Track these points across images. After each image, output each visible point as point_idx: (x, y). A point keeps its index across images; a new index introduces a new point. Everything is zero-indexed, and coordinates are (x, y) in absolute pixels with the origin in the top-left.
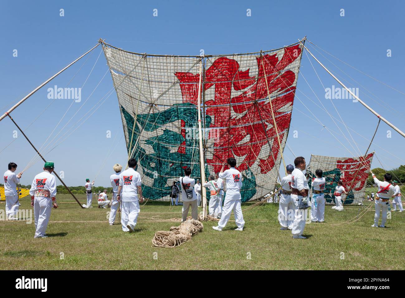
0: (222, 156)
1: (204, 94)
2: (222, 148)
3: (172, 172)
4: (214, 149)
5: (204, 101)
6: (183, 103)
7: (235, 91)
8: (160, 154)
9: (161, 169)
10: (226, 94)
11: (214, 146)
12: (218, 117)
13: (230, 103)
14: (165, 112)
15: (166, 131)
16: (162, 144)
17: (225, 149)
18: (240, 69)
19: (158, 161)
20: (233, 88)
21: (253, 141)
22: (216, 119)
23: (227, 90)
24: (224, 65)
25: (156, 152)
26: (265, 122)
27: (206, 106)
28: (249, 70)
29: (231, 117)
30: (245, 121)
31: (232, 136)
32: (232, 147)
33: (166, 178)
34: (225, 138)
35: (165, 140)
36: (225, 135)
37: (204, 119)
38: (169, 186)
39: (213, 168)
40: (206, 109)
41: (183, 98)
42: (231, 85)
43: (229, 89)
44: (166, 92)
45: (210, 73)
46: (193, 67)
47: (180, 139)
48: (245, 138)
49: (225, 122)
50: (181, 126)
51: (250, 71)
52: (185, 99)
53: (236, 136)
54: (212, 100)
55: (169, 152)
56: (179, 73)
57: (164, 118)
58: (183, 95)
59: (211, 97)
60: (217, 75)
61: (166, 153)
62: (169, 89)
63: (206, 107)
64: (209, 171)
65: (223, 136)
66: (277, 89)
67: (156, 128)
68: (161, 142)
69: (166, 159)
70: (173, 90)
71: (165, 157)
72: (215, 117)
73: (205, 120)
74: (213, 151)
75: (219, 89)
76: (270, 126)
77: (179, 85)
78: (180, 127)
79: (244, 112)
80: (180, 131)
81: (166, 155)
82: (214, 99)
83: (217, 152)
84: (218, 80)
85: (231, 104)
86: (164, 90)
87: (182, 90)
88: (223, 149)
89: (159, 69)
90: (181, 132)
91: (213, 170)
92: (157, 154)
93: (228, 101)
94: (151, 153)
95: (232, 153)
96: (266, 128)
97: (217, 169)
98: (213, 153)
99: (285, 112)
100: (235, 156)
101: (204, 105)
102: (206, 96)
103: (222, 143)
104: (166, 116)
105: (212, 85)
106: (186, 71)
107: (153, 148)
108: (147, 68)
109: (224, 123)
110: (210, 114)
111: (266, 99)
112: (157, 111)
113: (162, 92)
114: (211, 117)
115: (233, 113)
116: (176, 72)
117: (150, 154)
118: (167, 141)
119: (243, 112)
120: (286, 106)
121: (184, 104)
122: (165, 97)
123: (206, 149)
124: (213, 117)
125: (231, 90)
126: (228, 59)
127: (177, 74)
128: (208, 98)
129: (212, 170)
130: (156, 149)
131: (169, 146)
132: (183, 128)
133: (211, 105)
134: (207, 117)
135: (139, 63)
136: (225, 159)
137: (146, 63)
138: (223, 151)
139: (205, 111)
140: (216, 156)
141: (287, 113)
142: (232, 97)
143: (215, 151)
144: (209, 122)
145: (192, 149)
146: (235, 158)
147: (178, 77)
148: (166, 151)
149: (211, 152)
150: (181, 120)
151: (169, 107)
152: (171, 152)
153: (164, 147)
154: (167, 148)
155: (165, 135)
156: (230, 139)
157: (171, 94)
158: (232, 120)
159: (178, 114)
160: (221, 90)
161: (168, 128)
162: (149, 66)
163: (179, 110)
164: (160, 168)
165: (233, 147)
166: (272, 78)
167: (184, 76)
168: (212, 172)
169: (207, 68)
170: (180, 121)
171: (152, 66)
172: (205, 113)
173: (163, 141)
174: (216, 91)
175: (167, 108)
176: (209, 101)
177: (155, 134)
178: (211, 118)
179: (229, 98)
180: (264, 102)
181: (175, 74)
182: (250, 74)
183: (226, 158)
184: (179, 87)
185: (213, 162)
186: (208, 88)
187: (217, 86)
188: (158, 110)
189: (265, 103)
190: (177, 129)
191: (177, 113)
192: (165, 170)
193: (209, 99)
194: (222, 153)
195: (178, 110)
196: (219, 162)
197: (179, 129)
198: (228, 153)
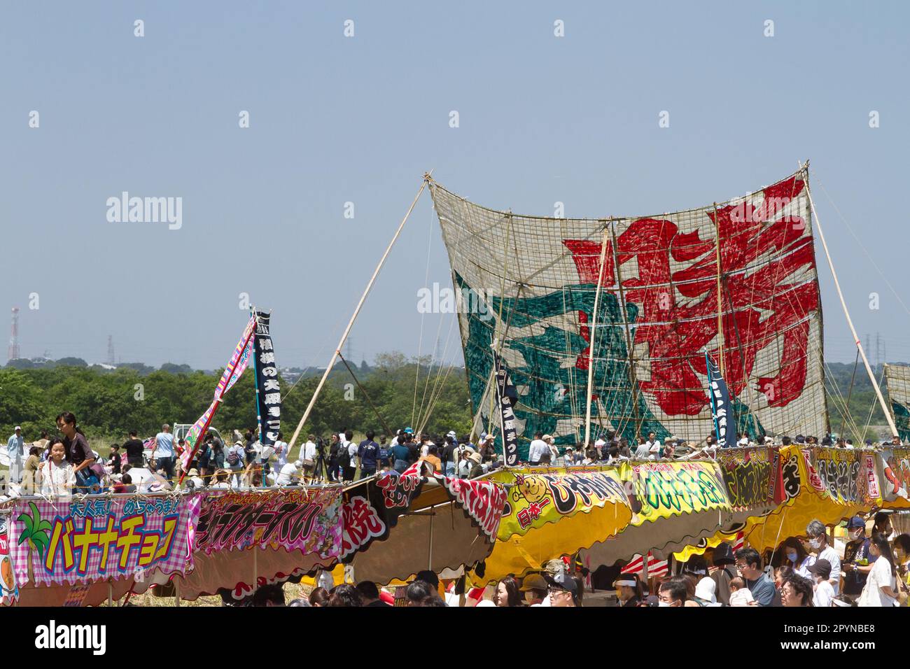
0: (669, 374)
1: (618, 269)
2: (666, 359)
3: (567, 406)
4: (651, 363)
5: (619, 280)
6: (581, 284)
7: (677, 263)
8: (539, 369)
9: (542, 399)
10: (661, 268)
11: (649, 357)
12: (650, 306)
13: (670, 281)
14: (547, 297)
15: (551, 330)
16: (543, 350)
17: (675, 362)
18: (680, 232)
19: (535, 384)
20: (671, 259)
21: (732, 344)
22: (648, 308)
23: (662, 262)
24: (649, 228)
25: (531, 364)
26: (754, 308)
27: (624, 288)
28: (697, 231)
29: (677, 305)
30: (706, 309)
31: (683, 337)
32: (687, 358)
33: (554, 418)
34: (669, 341)
35: (548, 344)
36: (669, 336)
37: (624, 309)
38: (561, 436)
39: (655, 399)
40: (625, 293)
41: (580, 276)
42: (668, 254)
43: (665, 260)
44: (548, 267)
45: (625, 240)
46: (593, 233)
47: (580, 343)
48: (713, 341)
49: (666, 313)
50: (580, 321)
51: (699, 233)
52: (583, 278)
53: (694, 336)
54: (635, 279)
55: (558, 366)
56: (571, 241)
57: (545, 308)
58: (579, 272)
59: (633, 274)
60: (638, 243)
61: (551, 368)
62: (553, 263)
63: (625, 290)
64: (647, 403)
65: (666, 338)
66: (767, 249)
67: (529, 322)
68: (540, 348)
69: (552, 379)
70: (561, 265)
71: (550, 375)
72: (645, 305)
73: (627, 311)
74: (649, 365)
75: (647, 262)
76: (766, 314)
77: (571, 257)
78: (577, 323)
79: (702, 295)
80: (579, 329)
81: (553, 372)
82: (638, 277)
83: (658, 368)
84: (641, 249)
85: (673, 283)
86: (544, 264)
87: (577, 265)
88: (668, 362)
89: (534, 234)
90: (580, 332)
91: (656, 403)
92: (532, 369)
93: (667, 279)
94: (518, 366)
95: (690, 368)
96: (758, 318)
97: (665, 400)
98: (650, 368)
99: (799, 283)
100: (698, 374)
101: (620, 287)
102: (622, 273)
103: (666, 351)
104: (551, 304)
105: (632, 256)
106: (583, 239)
107: (524, 357)
108: (513, 231)
109: (664, 314)
110: (635, 301)
111: (746, 269)
112: (532, 296)
113: (540, 267)
114: (637, 304)
115: (679, 297)
116: (566, 240)
117: (516, 368)
118: (554, 345)
119: (699, 295)
120: (798, 272)
121: (582, 286)
122: (546, 274)
123: (634, 362)
124: (640, 306)
125: (669, 261)
126: (655, 220)
127: (565, 242)
128: (626, 276)
129: (653, 402)
130: (531, 359)
131: (558, 355)
132: (584, 325)
133: (634, 285)
134: (628, 306)
135: (498, 223)
136: (677, 380)
137: (511, 224)
138: (669, 366)
139: (624, 296)
140: (657, 374)
141: (803, 284)
142: (672, 272)
143: (654, 366)
144: (634, 314)
145: (604, 361)
146: (700, 378)
147: (568, 246)
148: (552, 365)
149: (644, 368)
150: (580, 311)
151: (555, 290)
152: (562, 366)
153: (547, 356)
154: (554, 359)
155: (549, 336)
156: (681, 343)
157: (557, 271)
158: (679, 309)
159: (572, 300)
160: (649, 262)
161: (554, 325)
162: (516, 229)
163: (573, 295)
164: (540, 397)
165: (691, 358)
166: (751, 235)
167: (579, 245)
168: (653, 406)
169: (618, 235)
170: (577, 312)
171: (521, 230)
172: (625, 300)
173: (546, 345)
174: (639, 265)
175: (550, 291)
176: (629, 280)
177: (528, 332)
178: (636, 307)
179: (666, 273)
180: (743, 275)
181: (563, 243)
182: (701, 237)
183: (680, 379)
184: (572, 261)
185: (652, 387)
186: (625, 261)
187: (640, 258)
188: (534, 294)
189: (746, 276)
190: (571, 326)
191: (569, 300)
192: (551, 402)
193: (629, 277)
194: (670, 369)
195: (571, 295)
196: (664, 386)
197: (576, 327)
198: (682, 369)
